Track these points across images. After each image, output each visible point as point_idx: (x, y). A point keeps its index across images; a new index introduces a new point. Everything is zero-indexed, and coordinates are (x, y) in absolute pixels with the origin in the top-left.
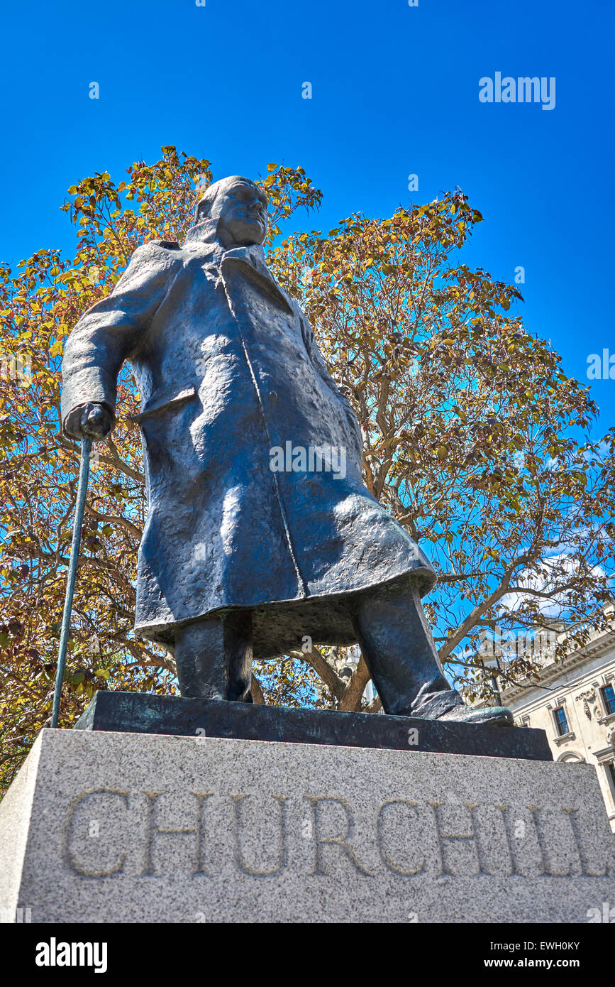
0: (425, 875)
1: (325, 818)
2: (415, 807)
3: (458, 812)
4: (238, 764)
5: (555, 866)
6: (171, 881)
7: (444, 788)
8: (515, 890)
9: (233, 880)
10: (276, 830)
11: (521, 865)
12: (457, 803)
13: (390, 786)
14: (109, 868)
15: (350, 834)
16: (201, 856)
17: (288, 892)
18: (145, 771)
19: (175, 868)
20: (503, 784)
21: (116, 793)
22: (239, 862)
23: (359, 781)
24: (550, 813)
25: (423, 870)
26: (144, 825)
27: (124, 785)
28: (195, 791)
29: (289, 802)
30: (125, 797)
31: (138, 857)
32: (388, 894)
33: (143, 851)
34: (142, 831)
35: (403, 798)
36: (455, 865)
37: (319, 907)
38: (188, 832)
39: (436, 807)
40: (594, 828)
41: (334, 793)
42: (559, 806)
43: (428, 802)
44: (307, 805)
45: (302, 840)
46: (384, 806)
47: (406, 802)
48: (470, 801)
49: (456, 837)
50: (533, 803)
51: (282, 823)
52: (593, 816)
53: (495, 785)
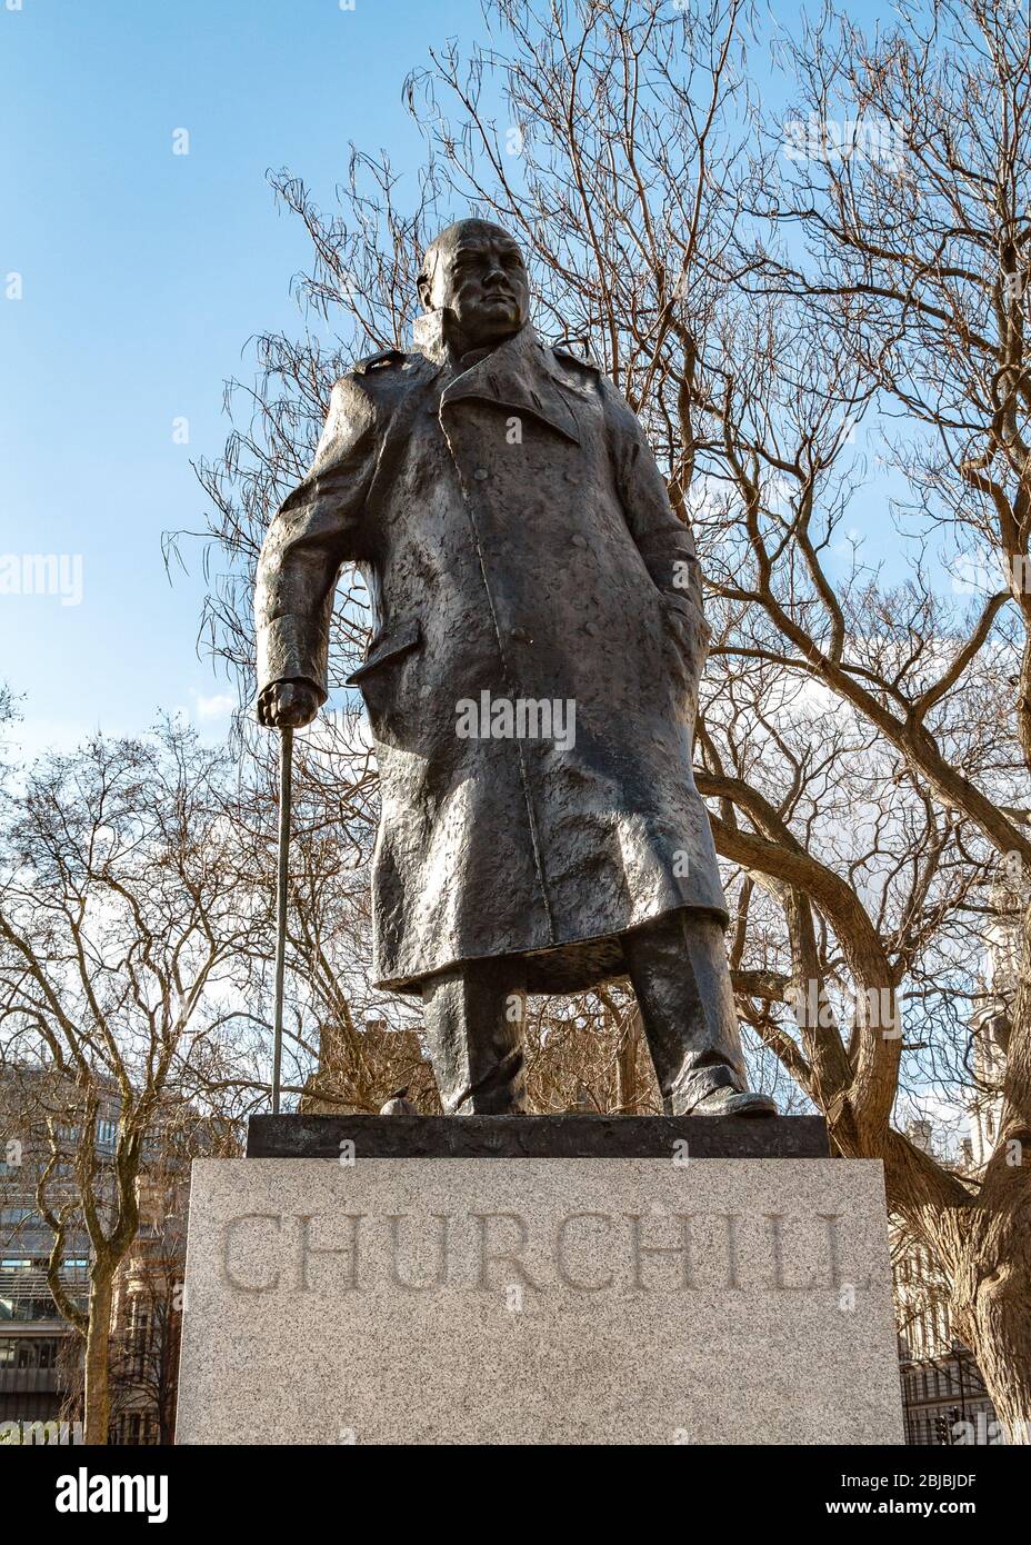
0: (609, 1291)
1: (491, 1234)
2: (607, 1218)
3: (663, 1224)
4: (394, 1184)
5: (789, 1278)
6: (323, 1297)
7: (649, 1198)
8: (727, 1306)
9: (386, 1296)
10: (436, 1249)
11: (741, 1280)
12: (665, 1214)
13: (576, 1199)
14: (264, 1283)
15: (521, 1250)
16: (354, 1274)
17: (445, 1307)
18: (294, 1195)
19: (327, 1284)
20: (733, 1190)
21: (268, 1216)
22: (395, 1278)
23: (537, 1195)
24: (796, 1220)
25: (608, 1283)
26: (296, 1246)
27: (274, 1210)
28: (347, 1212)
29: (451, 1220)
30: (277, 1218)
31: (291, 1275)
32: (560, 1309)
33: (296, 1270)
34: (293, 1252)
35: (593, 1210)
36: (650, 1281)
37: (478, 1321)
38: (340, 1251)
39: (636, 1218)
40: (861, 1236)
41: (506, 1209)
42: (813, 1211)
43: (625, 1214)
44: (472, 1223)
45: (464, 1257)
46: (567, 1220)
47: (596, 1215)
48: (683, 1212)
49: (658, 1251)
50: (774, 1210)
51: (443, 1242)
52: (863, 1222)
53: (721, 1191)
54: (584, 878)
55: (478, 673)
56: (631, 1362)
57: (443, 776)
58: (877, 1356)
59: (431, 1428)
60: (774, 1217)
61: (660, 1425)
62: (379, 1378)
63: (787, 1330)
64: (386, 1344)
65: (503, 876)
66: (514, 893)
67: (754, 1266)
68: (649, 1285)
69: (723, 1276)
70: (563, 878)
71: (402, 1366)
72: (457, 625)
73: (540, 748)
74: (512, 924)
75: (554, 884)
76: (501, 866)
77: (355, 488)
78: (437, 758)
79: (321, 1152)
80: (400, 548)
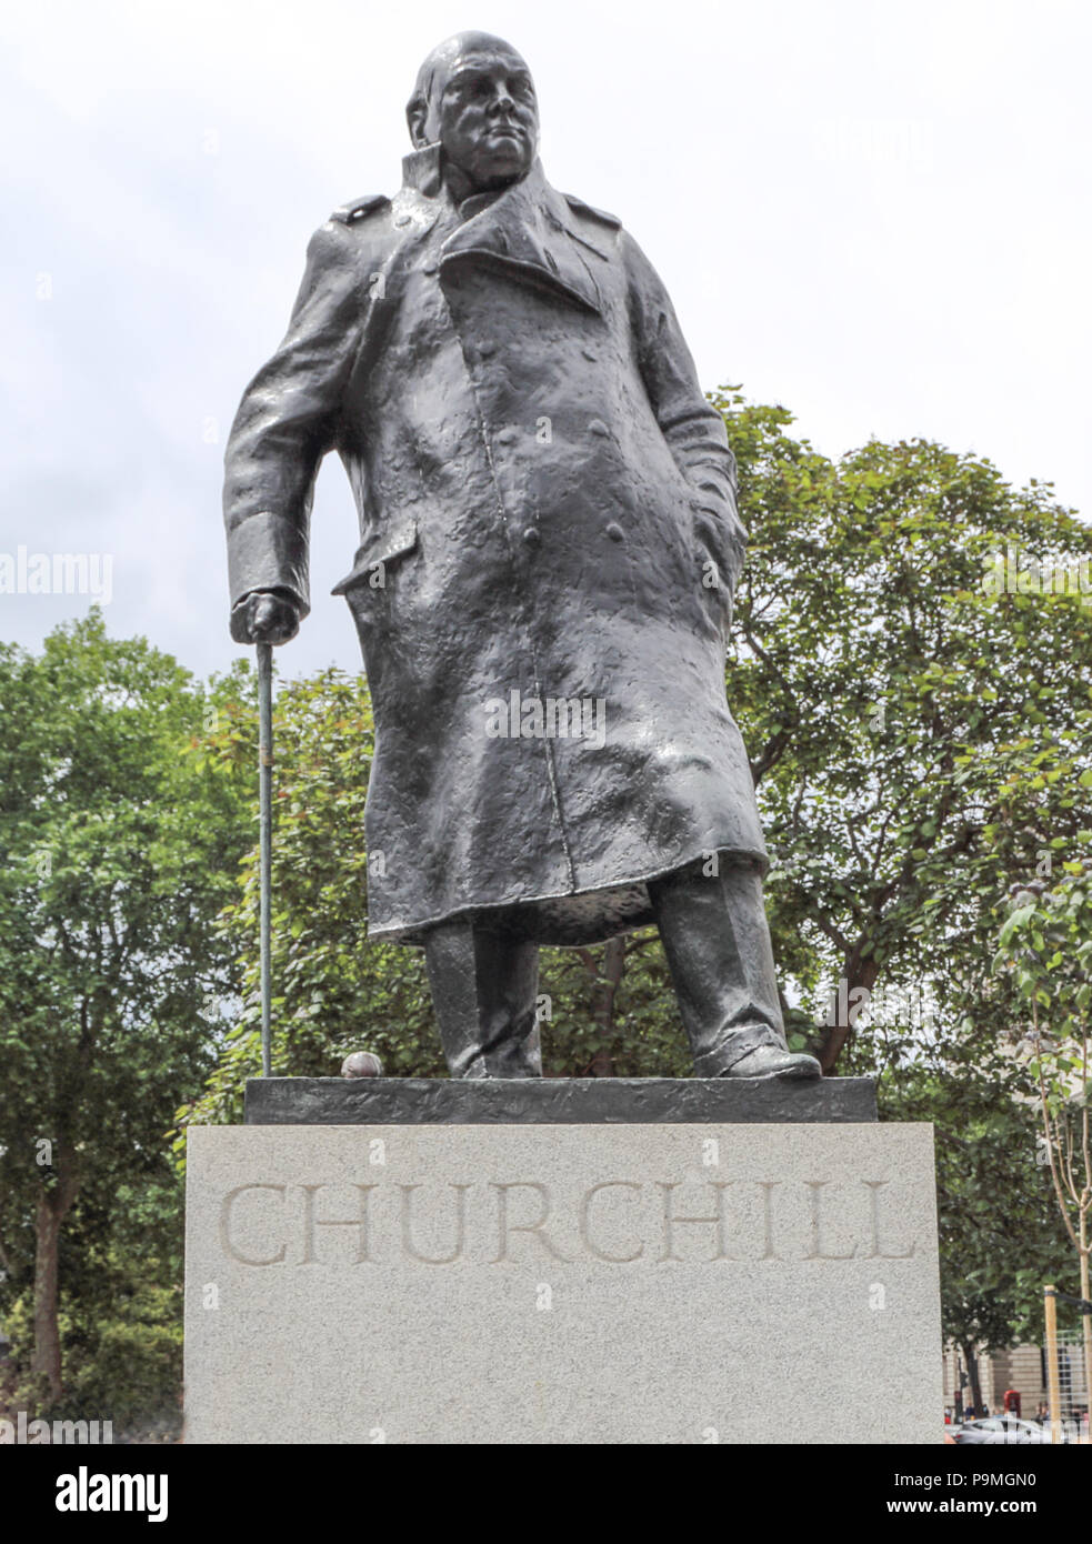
0: (640, 1260)
1: (511, 1203)
2: (638, 1187)
3: (699, 1192)
4: (408, 1153)
5: (830, 1247)
6: (335, 1270)
7: (682, 1166)
8: (764, 1275)
9: (402, 1269)
10: (453, 1220)
11: (777, 1249)
12: (699, 1182)
13: (606, 1167)
14: (271, 1257)
15: (543, 1221)
16: (364, 1246)
18: (300, 1164)
19: (338, 1257)
20: (773, 1157)
21: (272, 1187)
22: (408, 1248)
23: (563, 1163)
24: (840, 1187)
25: (639, 1254)
26: (303, 1217)
27: (279, 1181)
28: (358, 1182)
29: (469, 1190)
30: (282, 1189)
31: (298, 1248)
32: (588, 1281)
33: (303, 1242)
34: (301, 1224)
35: (624, 1179)
36: (684, 1251)
37: (501, 1294)
38: (351, 1223)
39: (669, 1187)
40: (907, 1203)
41: (530, 1179)
42: (858, 1178)
43: (657, 1183)
44: (494, 1191)
45: (485, 1229)
46: (595, 1190)
47: (626, 1184)
48: (720, 1180)
49: (693, 1220)
50: (817, 1177)
51: (461, 1213)
52: (909, 1189)
53: (761, 1158)
54: (607, 818)
55: (485, 583)
56: (663, 1334)
57: (448, 702)
58: (918, 1323)
59: (452, 1401)
60: (816, 1185)
61: (694, 1394)
62: (397, 1352)
63: (827, 1299)
64: (403, 1317)
65: (517, 815)
66: (528, 834)
67: (793, 1234)
68: (682, 1256)
69: (761, 1246)
70: (585, 818)
71: (419, 1339)
72: (461, 526)
73: (557, 671)
74: (528, 869)
75: (573, 825)
76: (514, 804)
77: (338, 363)
78: (439, 681)
79: (326, 1118)
80: (390, 435)
